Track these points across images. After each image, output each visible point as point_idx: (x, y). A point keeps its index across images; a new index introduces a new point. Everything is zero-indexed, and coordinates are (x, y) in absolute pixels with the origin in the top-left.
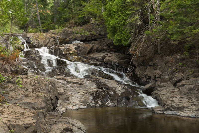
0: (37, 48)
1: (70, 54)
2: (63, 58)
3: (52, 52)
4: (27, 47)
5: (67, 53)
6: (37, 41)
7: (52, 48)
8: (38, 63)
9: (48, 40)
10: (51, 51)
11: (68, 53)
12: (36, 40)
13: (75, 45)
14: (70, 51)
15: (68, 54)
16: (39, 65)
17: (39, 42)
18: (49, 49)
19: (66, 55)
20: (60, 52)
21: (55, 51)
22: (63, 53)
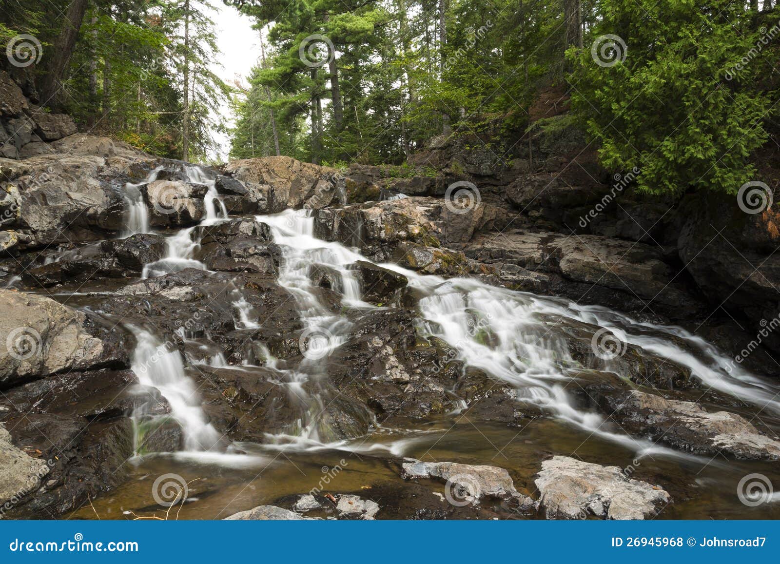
0: (263, 213)
1: (411, 238)
2: (382, 256)
3: (327, 228)
4: (218, 210)
5: (399, 237)
6: (266, 187)
7: (327, 215)
8: (261, 290)
9: (307, 187)
10: (324, 226)
11: (403, 233)
12: (262, 182)
13: (422, 204)
14: (410, 226)
15: (402, 239)
16: (270, 306)
17: (271, 192)
18: (315, 220)
19: (394, 242)
20: (365, 231)
21: (341, 226)
22: (383, 234)
